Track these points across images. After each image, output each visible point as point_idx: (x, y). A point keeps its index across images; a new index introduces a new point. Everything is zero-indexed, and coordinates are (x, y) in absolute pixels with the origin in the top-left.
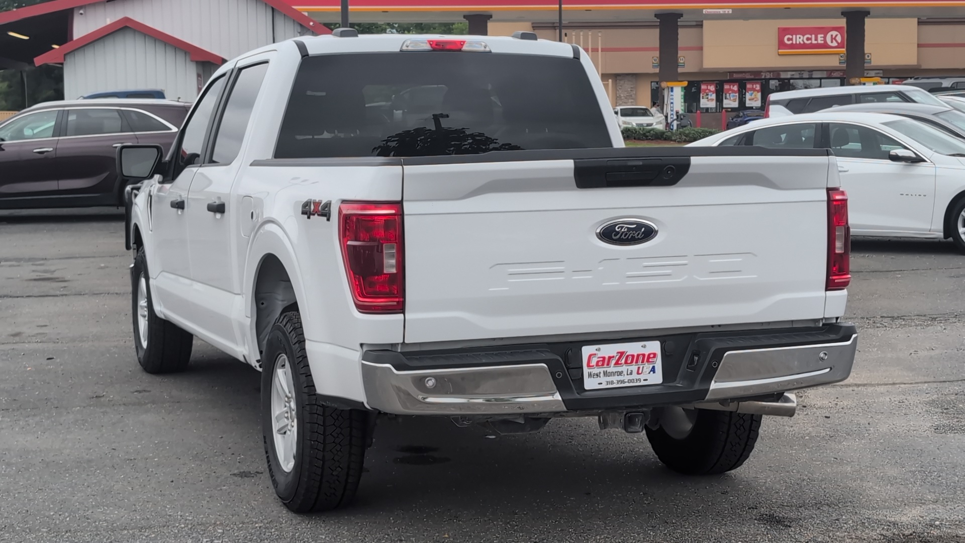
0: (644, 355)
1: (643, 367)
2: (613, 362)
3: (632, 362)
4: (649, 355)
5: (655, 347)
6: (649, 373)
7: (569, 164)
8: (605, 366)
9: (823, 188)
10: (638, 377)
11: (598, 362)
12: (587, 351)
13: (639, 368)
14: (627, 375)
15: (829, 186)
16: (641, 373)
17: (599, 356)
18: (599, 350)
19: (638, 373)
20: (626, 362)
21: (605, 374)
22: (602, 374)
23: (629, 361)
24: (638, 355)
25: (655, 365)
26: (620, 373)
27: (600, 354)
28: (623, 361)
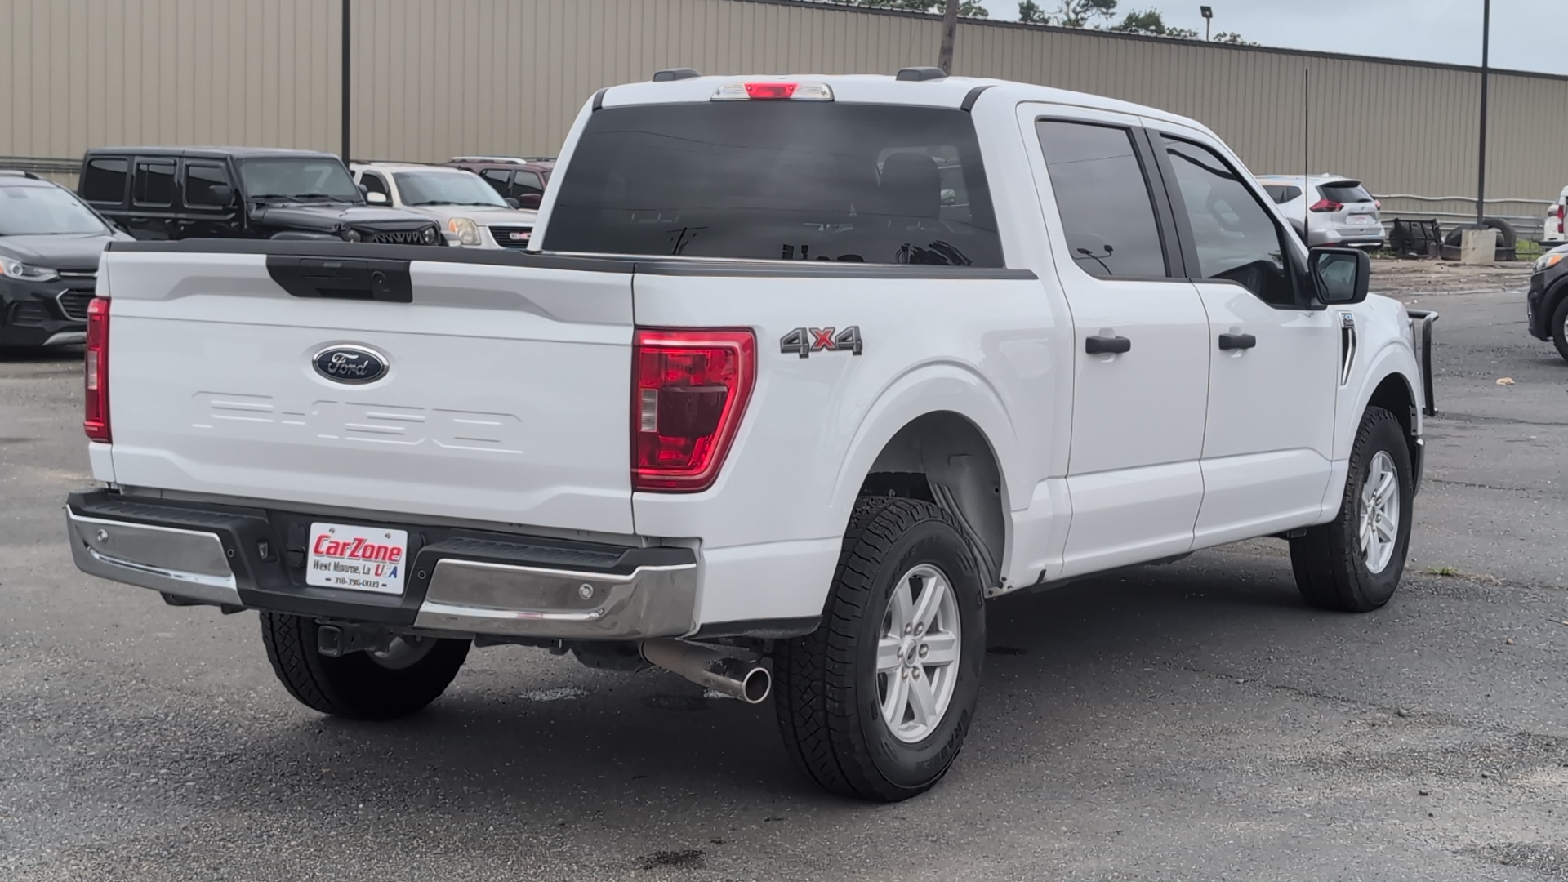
0: (386, 548)
1: (384, 566)
2: (348, 552)
3: (371, 556)
4: (393, 549)
5: (399, 539)
6: (390, 576)
7: (261, 259)
8: (338, 555)
9: (629, 325)
10: (376, 579)
11: (329, 548)
12: (317, 529)
13: (378, 566)
14: (364, 573)
15: (638, 322)
16: (381, 574)
17: (332, 539)
18: (332, 531)
19: (376, 574)
20: (364, 556)
21: (336, 567)
22: (332, 567)
23: (368, 554)
24: (379, 548)
25: (398, 566)
26: (355, 569)
27: (334, 538)
28: (360, 553)
